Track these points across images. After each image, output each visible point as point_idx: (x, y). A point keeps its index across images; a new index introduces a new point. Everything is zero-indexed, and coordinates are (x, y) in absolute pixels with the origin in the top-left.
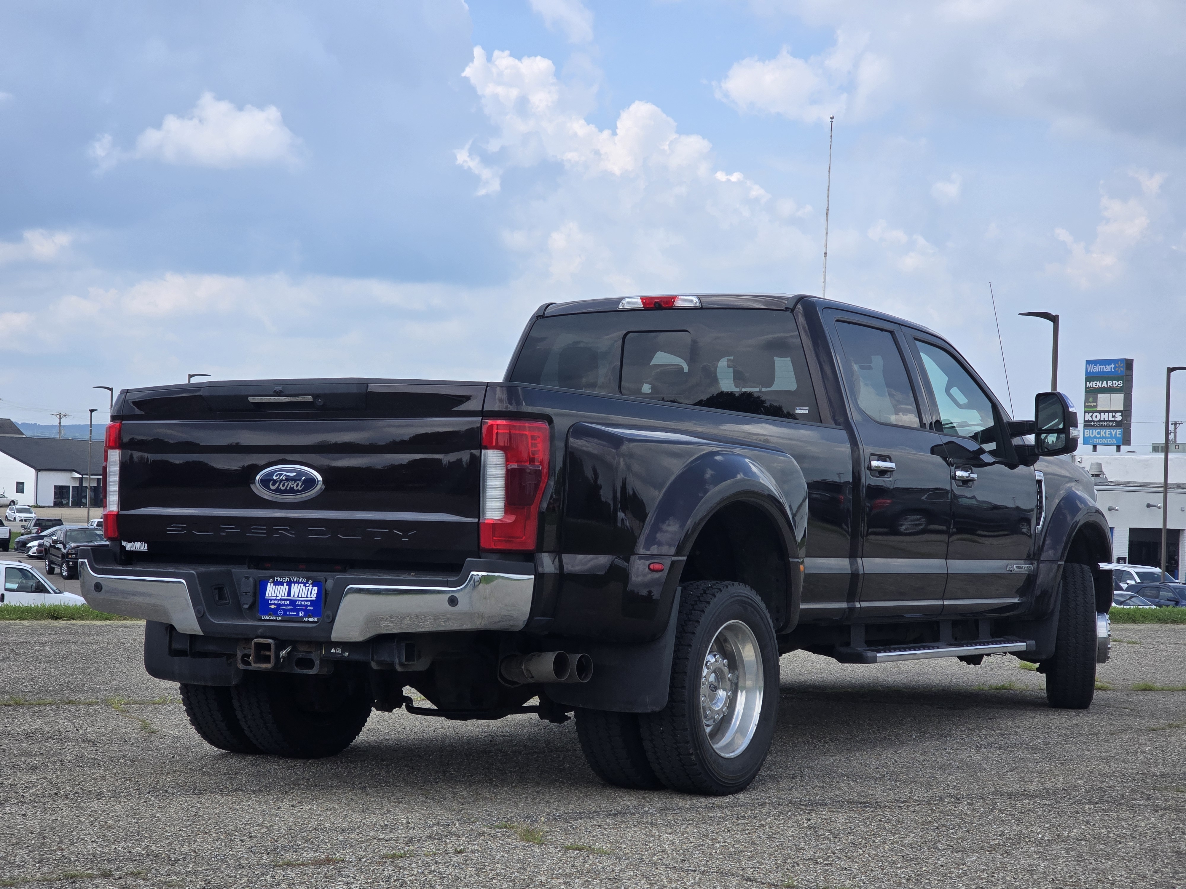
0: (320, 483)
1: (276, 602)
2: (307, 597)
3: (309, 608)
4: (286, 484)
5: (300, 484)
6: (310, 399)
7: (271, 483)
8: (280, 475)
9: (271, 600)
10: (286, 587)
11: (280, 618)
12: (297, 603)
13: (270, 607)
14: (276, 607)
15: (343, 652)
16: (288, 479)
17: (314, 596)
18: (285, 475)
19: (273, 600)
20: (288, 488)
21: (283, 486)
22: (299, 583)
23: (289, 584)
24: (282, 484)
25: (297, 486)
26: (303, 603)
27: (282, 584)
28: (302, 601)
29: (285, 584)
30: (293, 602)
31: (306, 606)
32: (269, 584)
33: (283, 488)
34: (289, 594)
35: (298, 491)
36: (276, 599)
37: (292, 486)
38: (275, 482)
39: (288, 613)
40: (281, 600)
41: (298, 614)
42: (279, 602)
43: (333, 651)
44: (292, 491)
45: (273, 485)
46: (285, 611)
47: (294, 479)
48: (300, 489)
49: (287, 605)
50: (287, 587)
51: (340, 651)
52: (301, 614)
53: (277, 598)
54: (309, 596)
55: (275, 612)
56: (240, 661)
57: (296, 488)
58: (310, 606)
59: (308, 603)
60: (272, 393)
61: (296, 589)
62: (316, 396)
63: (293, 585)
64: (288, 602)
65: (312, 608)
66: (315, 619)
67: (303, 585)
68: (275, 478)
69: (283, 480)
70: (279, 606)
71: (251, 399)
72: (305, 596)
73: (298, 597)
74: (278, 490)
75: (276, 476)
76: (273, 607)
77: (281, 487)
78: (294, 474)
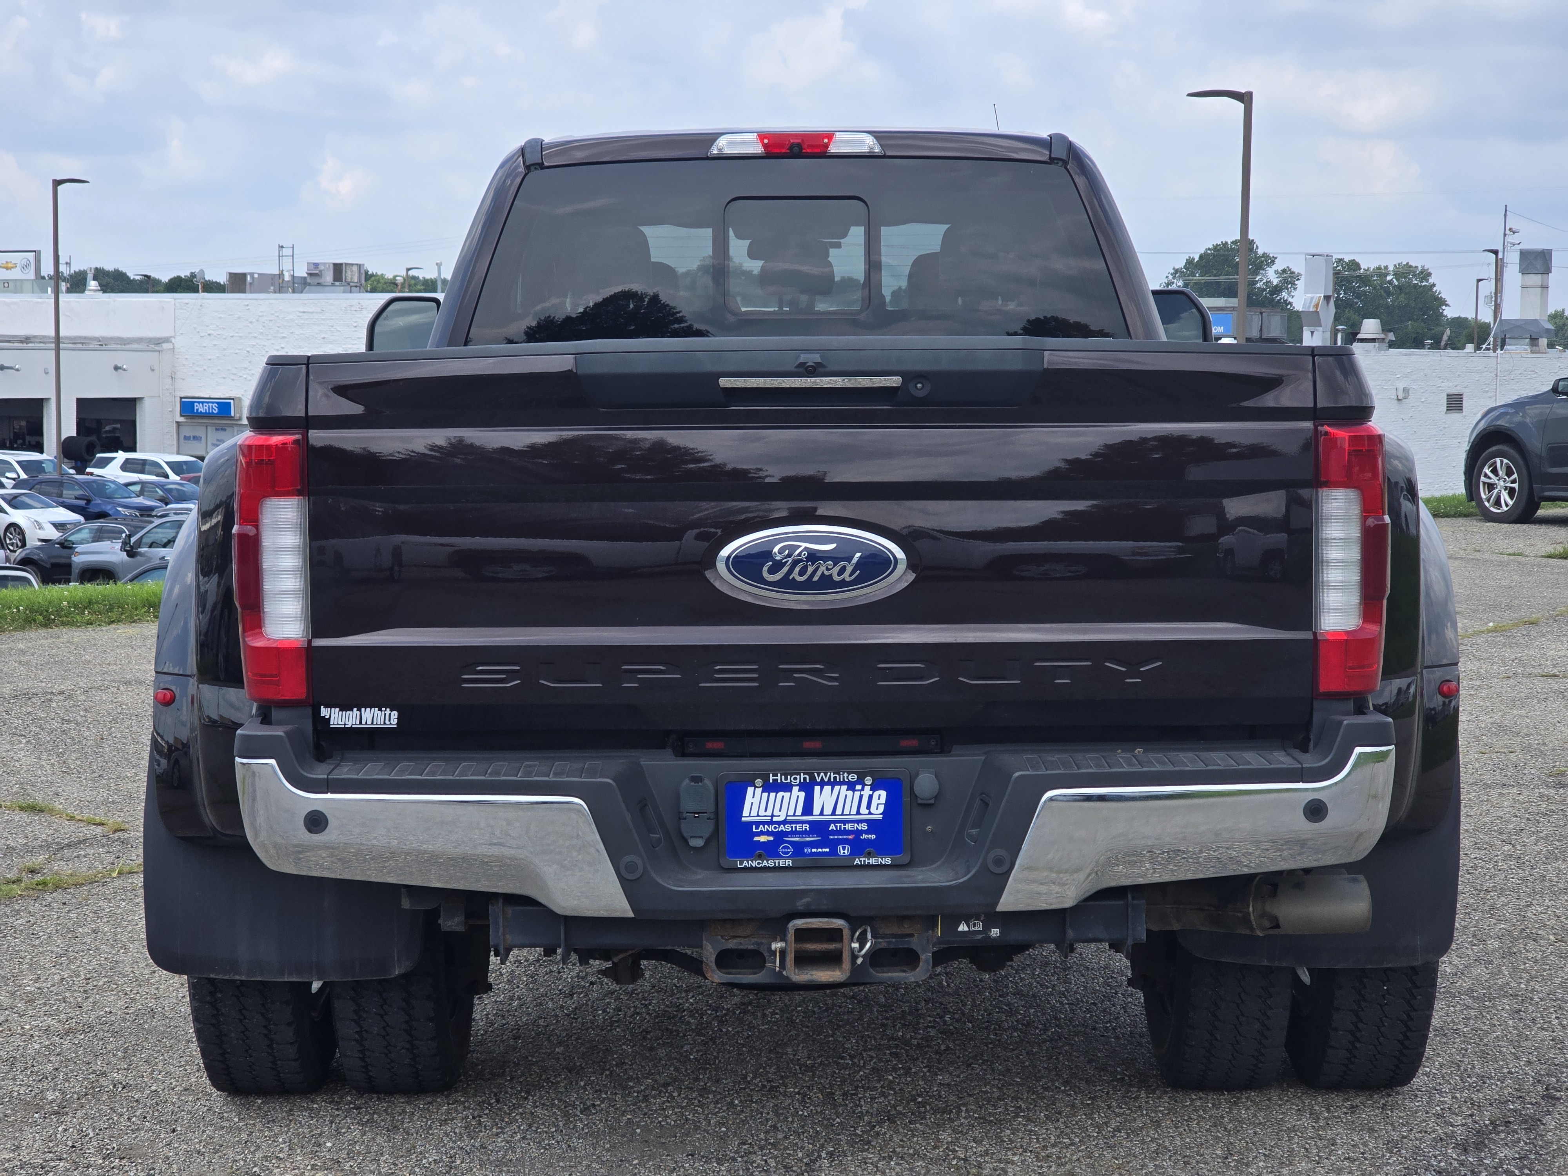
0: (902, 567)
1: (771, 828)
2: (858, 813)
3: (865, 836)
4: (810, 569)
5: (849, 569)
6: (895, 381)
7: (765, 568)
8: (794, 548)
9: (758, 824)
10: (798, 795)
11: (789, 862)
12: (832, 827)
13: (756, 839)
14: (771, 838)
15: (987, 928)
16: (813, 557)
17: (878, 811)
18: (806, 549)
19: (764, 823)
20: (816, 579)
21: (801, 573)
22: (833, 784)
23: (808, 788)
24: (797, 569)
25: (842, 571)
26: (849, 827)
27: (788, 788)
28: (845, 822)
29: (795, 789)
30: (820, 828)
31: (859, 833)
32: (750, 790)
33: (800, 579)
34: (808, 808)
35: (843, 584)
36: (771, 823)
37: (827, 573)
38: (778, 564)
39: (807, 850)
40: (785, 822)
41: (834, 852)
42: (782, 828)
43: (963, 927)
44: (827, 583)
45: (772, 571)
46: (799, 848)
47: (832, 558)
48: (848, 579)
49: (805, 833)
50: (802, 795)
51: (979, 927)
52: (844, 851)
53: (775, 819)
54: (864, 810)
55: (770, 850)
56: (713, 965)
57: (837, 578)
58: (867, 832)
59: (864, 827)
60: (791, 368)
61: (824, 799)
62: (909, 377)
63: (817, 789)
64: (806, 827)
65: (873, 837)
66: (887, 861)
67: (844, 787)
68: (777, 556)
69: (801, 561)
70: (780, 837)
71: (724, 382)
72: (854, 811)
73: (834, 813)
74: (787, 584)
75: (779, 552)
76: (763, 839)
77: (795, 575)
78: (832, 546)
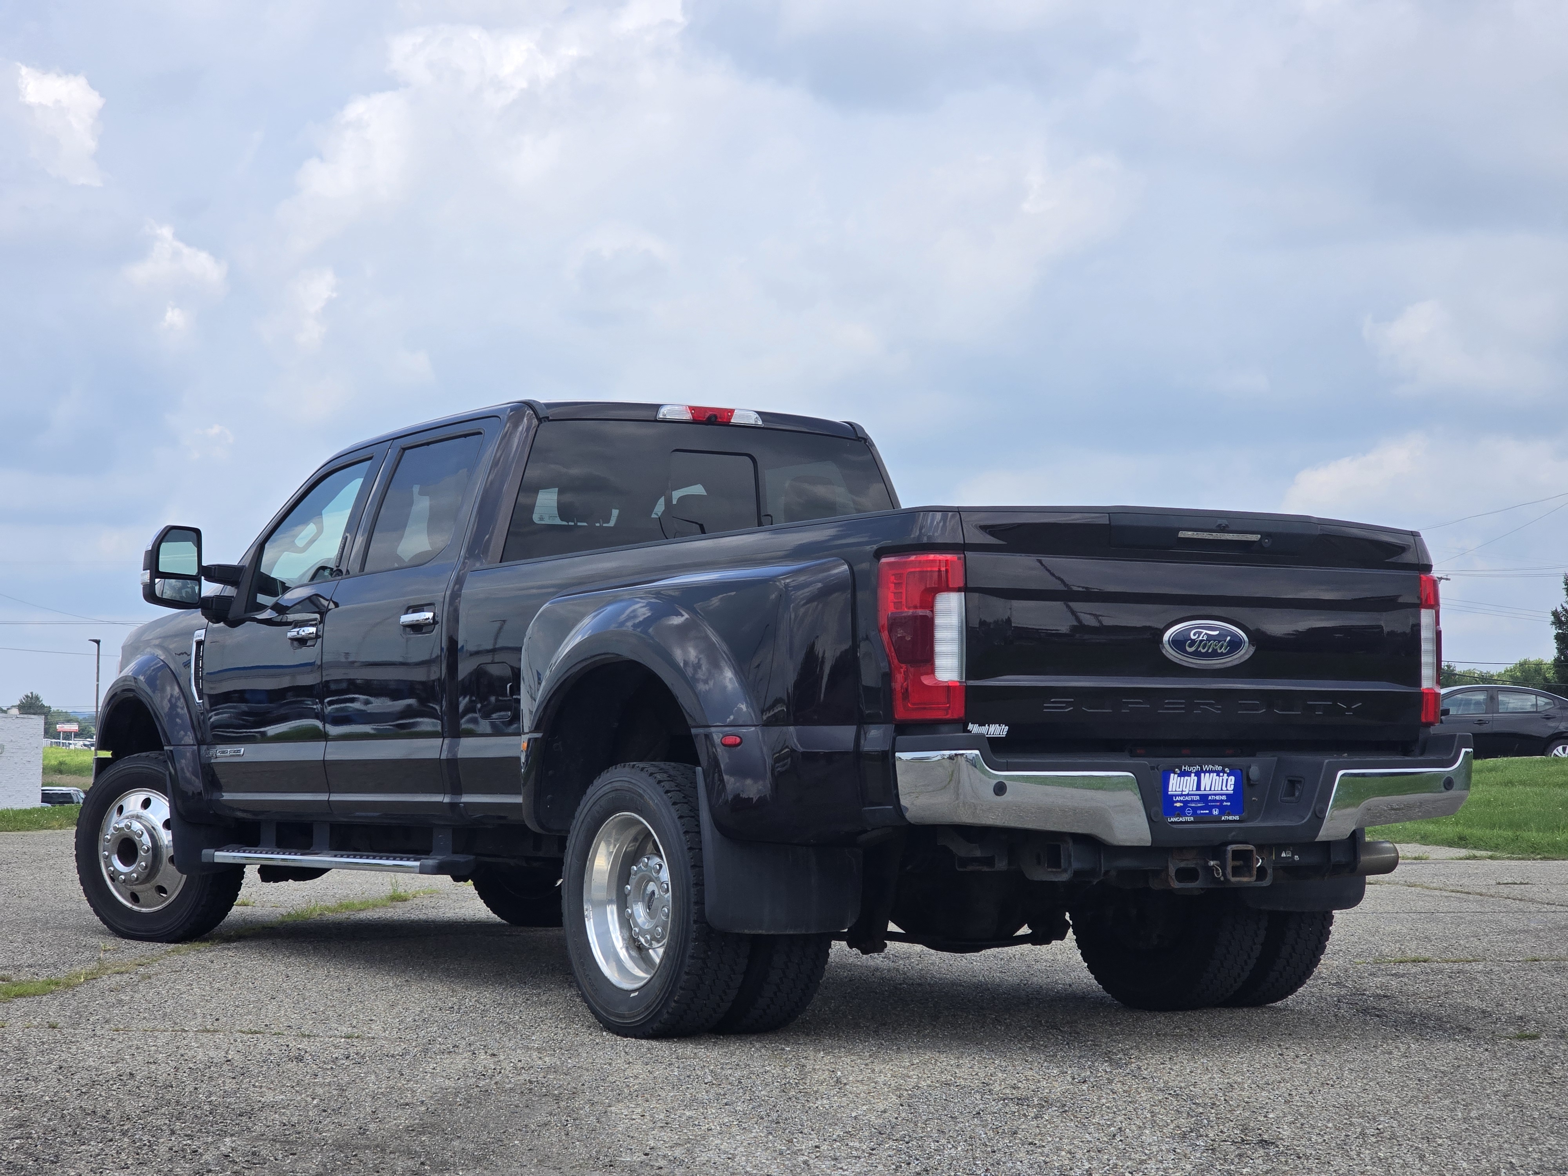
0: (1247, 644)
1: (1182, 798)
2: (1222, 790)
3: (1225, 804)
4: (1208, 646)
5: (1225, 645)
6: (1256, 537)
7: (1187, 644)
8: (1200, 633)
9: (1176, 796)
10: (1194, 778)
11: (1192, 819)
12: (1210, 798)
13: (1175, 805)
14: (1182, 804)
15: (1294, 855)
16: (1209, 638)
17: (1231, 787)
18: (1206, 634)
19: (1179, 795)
20: (1210, 651)
21: (1203, 648)
22: (1210, 772)
23: (1198, 774)
24: (1201, 645)
25: (1222, 647)
26: (1217, 798)
27: (1188, 774)
28: (1215, 795)
29: (1193, 775)
30: (1204, 798)
31: (1222, 801)
32: (1172, 775)
33: (1203, 651)
34: (1198, 788)
35: (1222, 654)
36: (1182, 795)
37: (1215, 648)
38: (1193, 642)
39: (1198, 812)
40: (1188, 795)
41: (1211, 812)
42: (1187, 798)
43: (1284, 855)
44: (1215, 654)
45: (1191, 646)
46: (1195, 809)
47: (1217, 639)
48: (1224, 652)
49: (1197, 801)
50: (1196, 778)
51: (1290, 855)
52: (1216, 812)
53: (1184, 793)
54: (1224, 788)
55: (1181, 812)
56: (1174, 877)
57: (1219, 651)
58: (1226, 801)
59: (1224, 798)
60: (1214, 528)
61: (1208, 781)
62: (1265, 535)
63: (1203, 775)
64: (1198, 798)
65: (1229, 804)
66: (1237, 818)
67: (1215, 774)
68: (1193, 637)
69: (1203, 640)
70: (1185, 803)
71: (1182, 534)
72: (1220, 789)
73: (1210, 790)
74: (1197, 654)
75: (1194, 635)
76: (1178, 805)
77: (1200, 649)
78: (1216, 633)
